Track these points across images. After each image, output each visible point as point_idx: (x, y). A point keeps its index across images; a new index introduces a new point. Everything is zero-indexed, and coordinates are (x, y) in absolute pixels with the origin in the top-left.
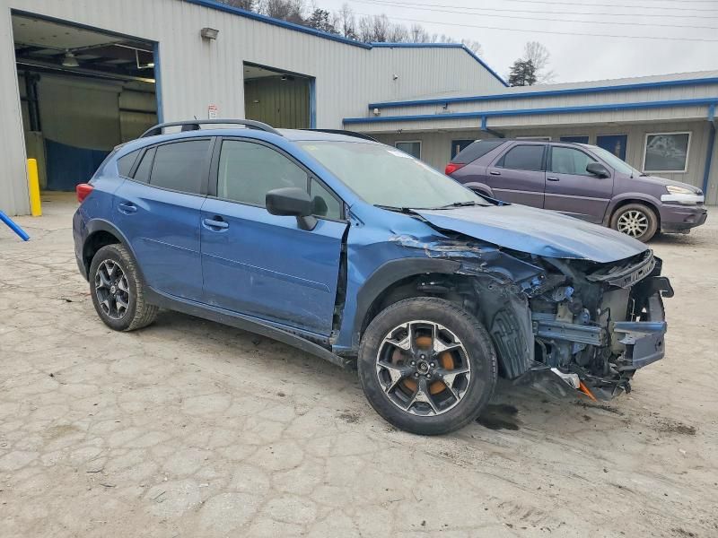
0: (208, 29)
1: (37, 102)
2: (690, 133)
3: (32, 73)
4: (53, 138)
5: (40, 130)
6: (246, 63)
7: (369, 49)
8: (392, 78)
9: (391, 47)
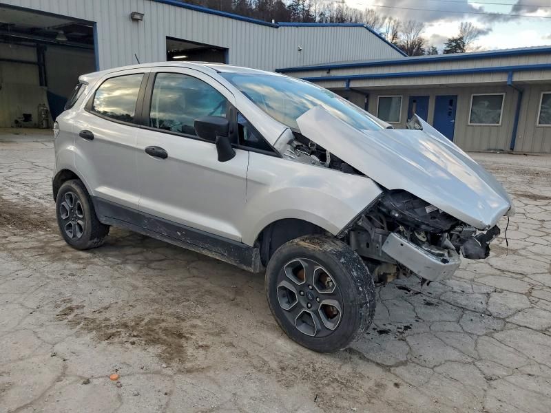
0: (135, 13)
1: (44, 66)
2: (504, 94)
3: (41, 45)
4: (52, 91)
5: (46, 85)
6: (168, 38)
7: (277, 27)
8: (297, 49)
9: (297, 26)
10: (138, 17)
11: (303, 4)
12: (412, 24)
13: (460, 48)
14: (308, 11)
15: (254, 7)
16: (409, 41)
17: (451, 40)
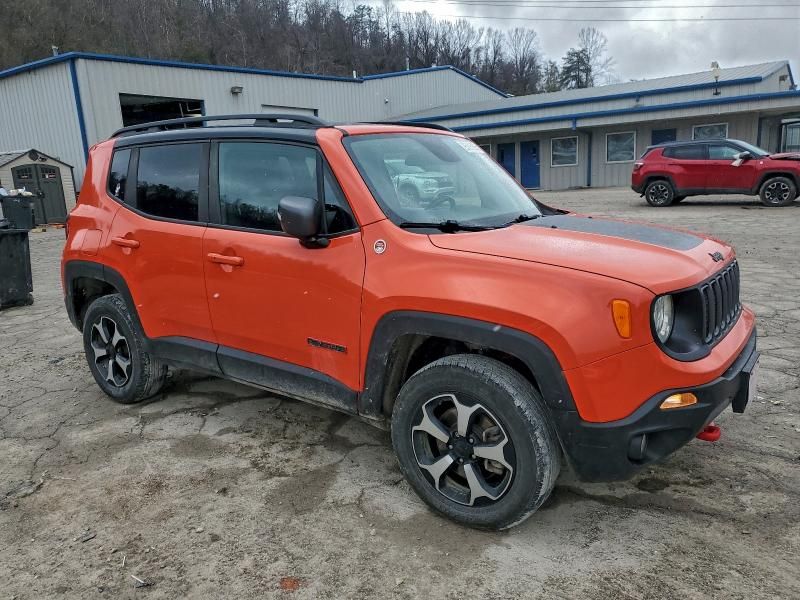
0: (236, 88)
6: (263, 106)
7: (362, 82)
8: (383, 102)
9: (381, 78)
10: (237, 90)
11: (369, 14)
12: (520, 34)
13: (584, 64)
14: (377, 23)
15: (301, 21)
16: (519, 57)
17: (571, 54)
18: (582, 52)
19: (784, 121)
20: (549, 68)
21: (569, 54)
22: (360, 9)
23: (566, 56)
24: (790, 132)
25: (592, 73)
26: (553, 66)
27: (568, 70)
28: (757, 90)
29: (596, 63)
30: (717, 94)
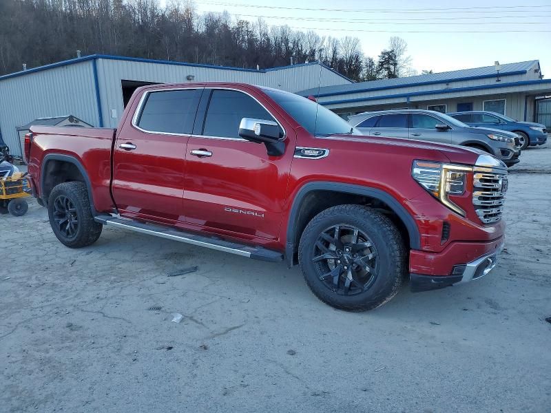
8: (278, 86)
9: (276, 70)
10: (191, 78)
11: (247, 26)
12: (348, 40)
13: (392, 60)
14: (252, 32)
16: (348, 55)
17: (384, 53)
18: (391, 52)
19: (537, 98)
20: (368, 62)
21: (382, 53)
22: (241, 23)
23: (380, 54)
24: (540, 104)
25: (398, 66)
26: (371, 61)
27: (382, 64)
28: (523, 78)
29: (400, 59)
30: (498, 81)
